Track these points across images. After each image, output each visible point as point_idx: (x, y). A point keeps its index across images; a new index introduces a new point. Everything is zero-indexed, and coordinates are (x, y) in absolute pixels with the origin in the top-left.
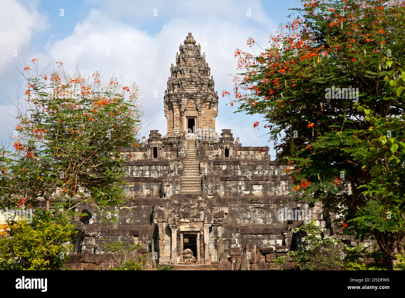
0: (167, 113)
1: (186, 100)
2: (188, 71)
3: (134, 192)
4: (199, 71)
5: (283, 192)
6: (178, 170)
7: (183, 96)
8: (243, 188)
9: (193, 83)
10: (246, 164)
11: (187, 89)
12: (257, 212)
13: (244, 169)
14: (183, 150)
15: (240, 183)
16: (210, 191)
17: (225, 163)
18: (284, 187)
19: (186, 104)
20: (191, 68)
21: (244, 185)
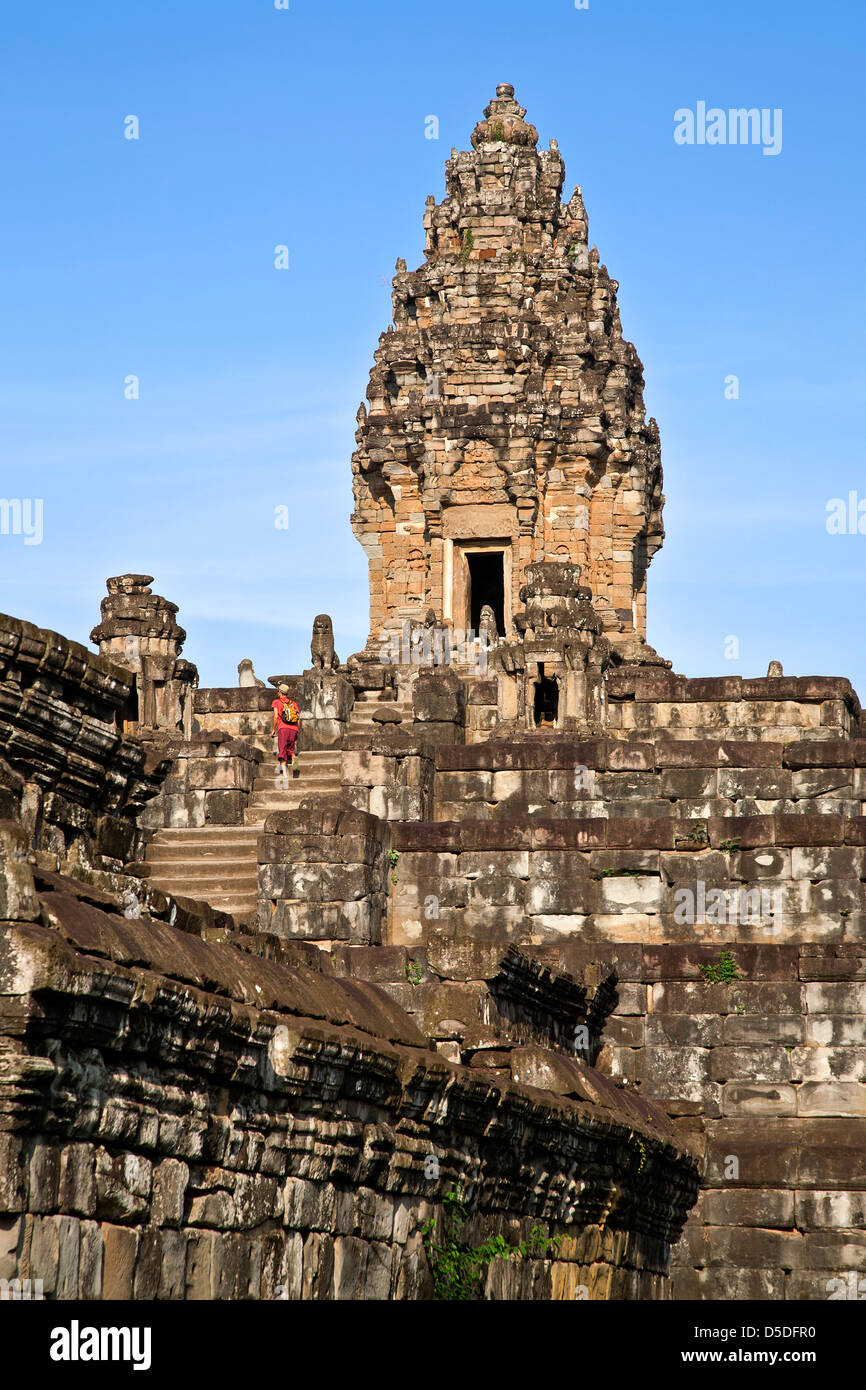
0: (366, 527)
1: (449, 444)
2: (473, 290)
4: (537, 287)
5: (797, 920)
6: (211, 800)
7: (433, 424)
8: (539, 896)
9: (492, 354)
10: (642, 764)
11: (461, 390)
13: (629, 792)
14: (327, 698)
15: (522, 866)
16: (304, 910)
17: (509, 759)
18: (805, 886)
19: (447, 468)
20: (488, 270)
21: (544, 877)
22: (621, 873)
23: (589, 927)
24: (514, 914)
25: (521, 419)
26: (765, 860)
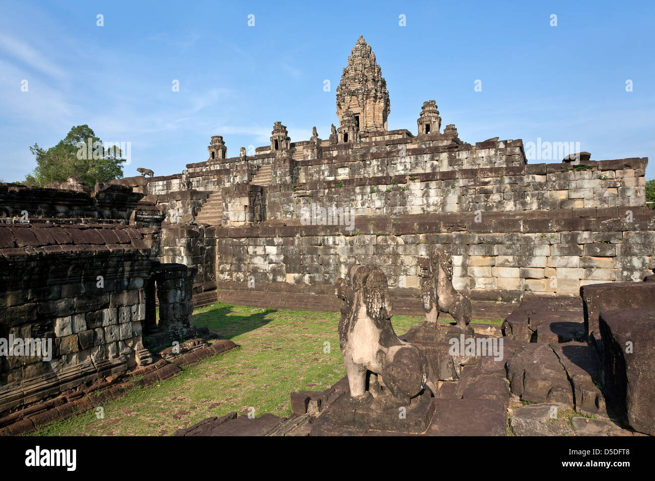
0: (338, 112)
1: (349, 97)
2: (354, 70)
3: (217, 186)
5: (374, 174)
7: (346, 94)
8: (326, 173)
10: (359, 147)
11: (351, 88)
12: (302, 202)
15: (323, 167)
16: (279, 179)
18: (376, 167)
19: (349, 102)
20: (356, 66)
21: (327, 169)
22: (341, 167)
23: (335, 178)
24: (322, 177)
25: (361, 91)
26: (368, 162)
